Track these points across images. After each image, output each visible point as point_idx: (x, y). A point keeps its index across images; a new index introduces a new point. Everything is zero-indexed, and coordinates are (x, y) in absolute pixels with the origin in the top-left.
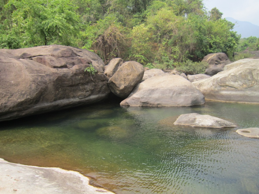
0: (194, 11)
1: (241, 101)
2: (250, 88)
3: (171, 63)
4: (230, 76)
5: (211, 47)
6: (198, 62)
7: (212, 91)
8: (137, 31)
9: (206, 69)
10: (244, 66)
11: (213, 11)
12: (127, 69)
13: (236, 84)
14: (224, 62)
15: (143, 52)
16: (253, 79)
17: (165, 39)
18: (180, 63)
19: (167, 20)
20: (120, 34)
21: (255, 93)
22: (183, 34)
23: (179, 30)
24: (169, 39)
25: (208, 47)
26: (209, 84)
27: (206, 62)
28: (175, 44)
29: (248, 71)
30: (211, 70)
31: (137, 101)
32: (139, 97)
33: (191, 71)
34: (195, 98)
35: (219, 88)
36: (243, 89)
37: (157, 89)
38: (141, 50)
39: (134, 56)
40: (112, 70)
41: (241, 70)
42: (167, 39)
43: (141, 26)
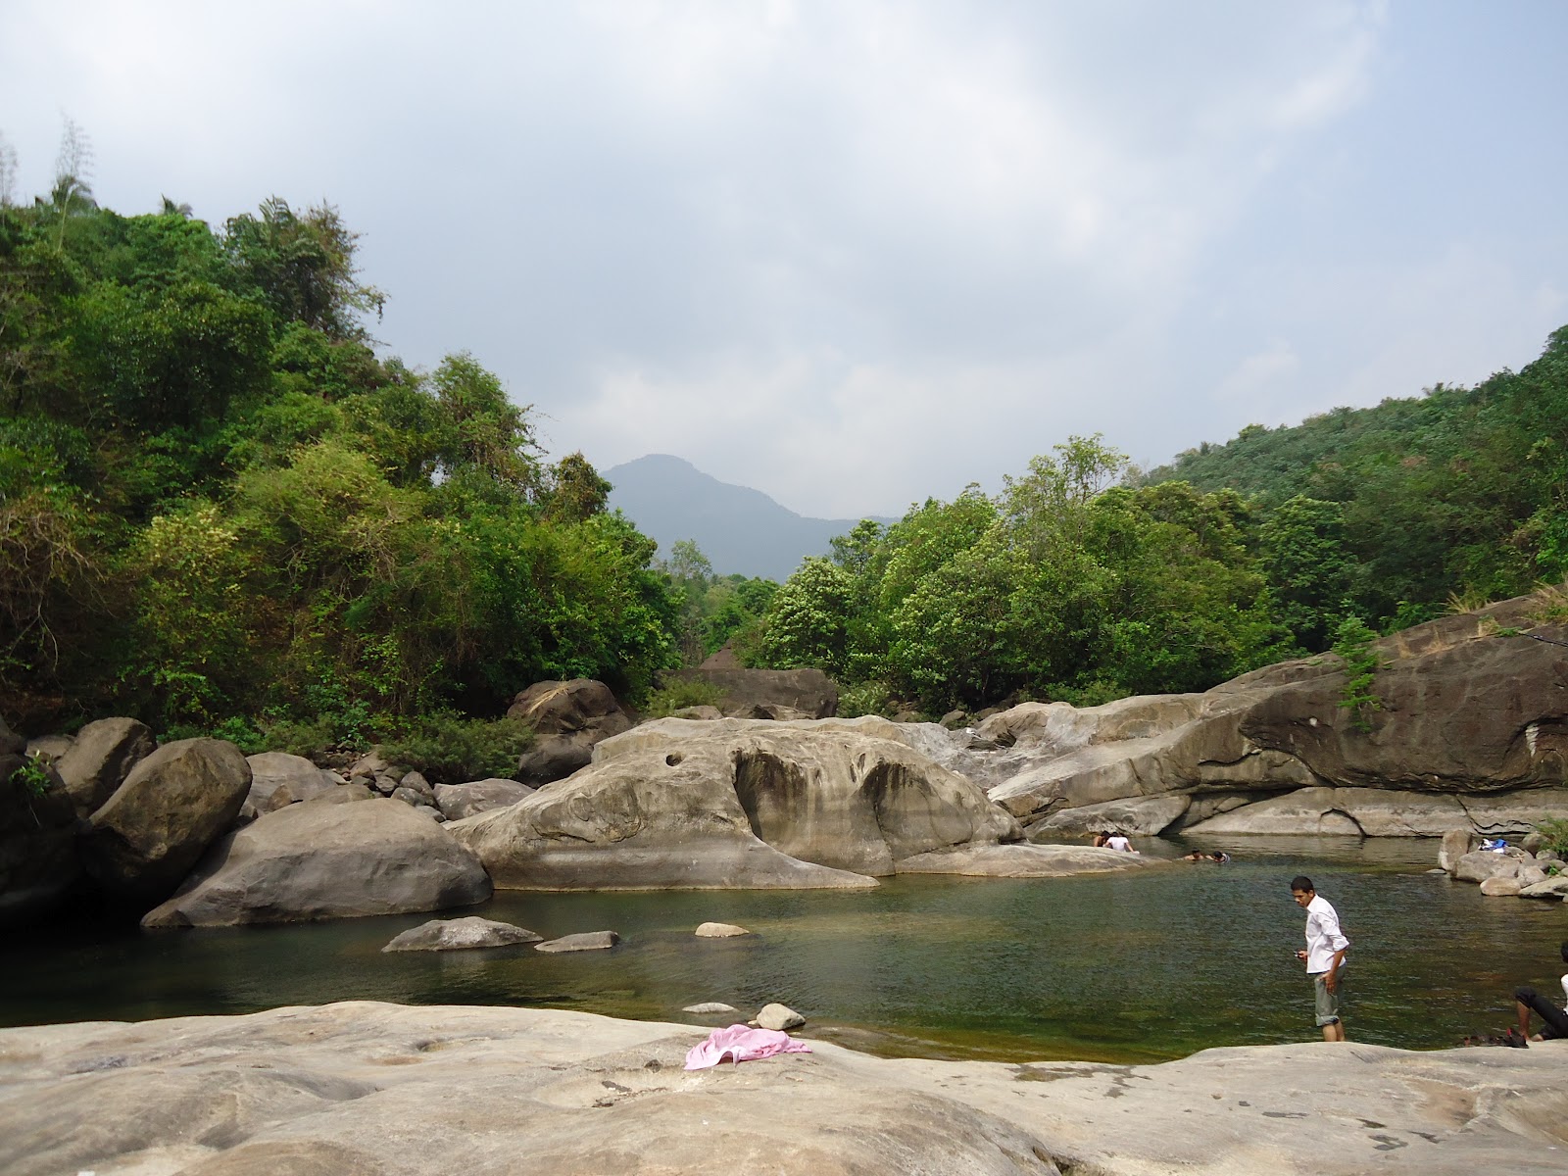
0: (482, 455)
1: (607, 885)
2: (627, 839)
3: (355, 717)
4: (572, 802)
5: (550, 644)
6: (490, 721)
7: (517, 853)
8: (177, 540)
9: (520, 752)
10: (614, 767)
11: (571, 469)
12: (184, 775)
13: (589, 829)
14: (599, 723)
15: (204, 655)
16: (636, 810)
17: (326, 593)
18: (400, 718)
19: (346, 505)
20: (72, 551)
21: (642, 855)
22: (422, 581)
23: (403, 561)
24: (347, 596)
25: (538, 644)
26: (509, 830)
27: (524, 722)
28: (378, 621)
29: (623, 784)
30: (545, 759)
31: (228, 903)
32: (239, 888)
33: (454, 763)
34: (451, 881)
35: (539, 843)
36: (610, 844)
37: (314, 854)
38: (191, 645)
39: (151, 674)
40: (93, 775)
41: (603, 781)
42: (341, 597)
43: (201, 518)
